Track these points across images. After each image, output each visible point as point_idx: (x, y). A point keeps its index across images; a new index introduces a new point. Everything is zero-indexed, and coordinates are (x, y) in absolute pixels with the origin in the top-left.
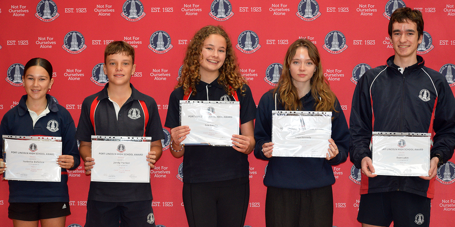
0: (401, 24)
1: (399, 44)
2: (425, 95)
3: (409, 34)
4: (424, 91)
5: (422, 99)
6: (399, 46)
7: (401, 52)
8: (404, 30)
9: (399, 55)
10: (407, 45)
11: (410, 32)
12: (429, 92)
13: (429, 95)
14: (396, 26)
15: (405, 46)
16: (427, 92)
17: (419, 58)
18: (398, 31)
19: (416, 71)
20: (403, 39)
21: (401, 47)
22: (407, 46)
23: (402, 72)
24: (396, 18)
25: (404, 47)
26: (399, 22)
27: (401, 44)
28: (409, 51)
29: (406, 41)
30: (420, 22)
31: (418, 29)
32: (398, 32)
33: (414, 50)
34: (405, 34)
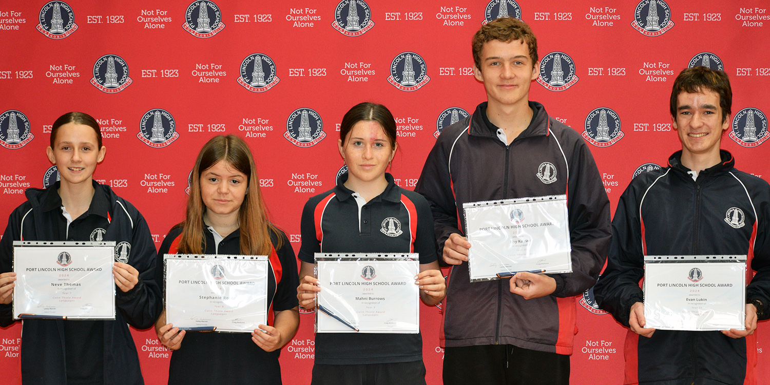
0: (692, 96)
1: (689, 132)
2: (735, 217)
3: (706, 113)
4: (733, 210)
5: (731, 224)
6: (688, 135)
7: (692, 145)
8: (697, 107)
9: (690, 150)
10: (704, 131)
11: (709, 110)
12: (741, 212)
13: (743, 217)
14: (684, 99)
15: (699, 134)
16: (739, 213)
17: (724, 154)
18: (687, 107)
19: (718, 176)
20: (697, 121)
21: (693, 135)
22: (703, 134)
23: (695, 178)
24: (683, 85)
25: (698, 136)
26: (688, 92)
27: (692, 131)
28: (706, 142)
29: (702, 124)
30: (725, 91)
31: (722, 105)
32: (688, 110)
33: (715, 141)
34: (700, 113)
